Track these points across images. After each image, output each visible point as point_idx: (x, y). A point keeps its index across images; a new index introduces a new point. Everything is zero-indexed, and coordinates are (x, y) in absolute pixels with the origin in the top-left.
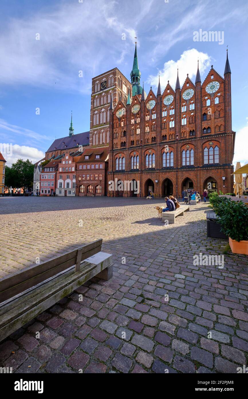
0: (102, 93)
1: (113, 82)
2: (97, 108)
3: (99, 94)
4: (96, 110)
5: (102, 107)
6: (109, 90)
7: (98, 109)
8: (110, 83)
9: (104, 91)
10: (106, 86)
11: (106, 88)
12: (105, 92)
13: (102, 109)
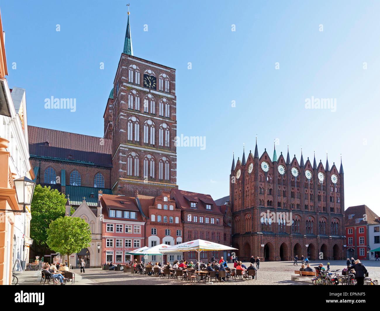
0: (148, 93)
1: (168, 88)
2: (137, 114)
3: (141, 91)
4: (134, 114)
5: (149, 118)
6: (163, 97)
7: (139, 115)
8: (162, 86)
9: (152, 91)
10: (156, 85)
11: (155, 89)
12: (153, 94)
13: (147, 120)
